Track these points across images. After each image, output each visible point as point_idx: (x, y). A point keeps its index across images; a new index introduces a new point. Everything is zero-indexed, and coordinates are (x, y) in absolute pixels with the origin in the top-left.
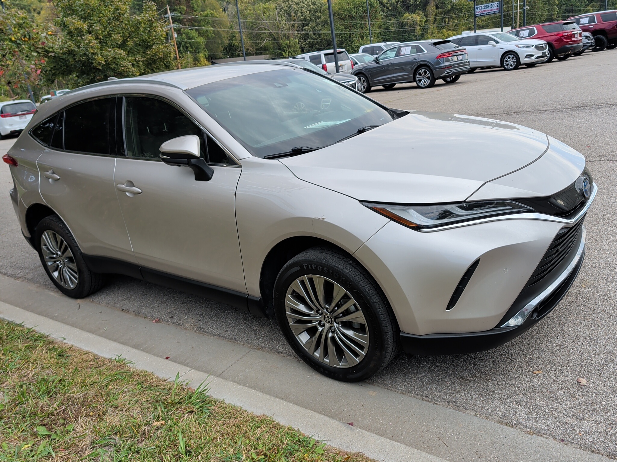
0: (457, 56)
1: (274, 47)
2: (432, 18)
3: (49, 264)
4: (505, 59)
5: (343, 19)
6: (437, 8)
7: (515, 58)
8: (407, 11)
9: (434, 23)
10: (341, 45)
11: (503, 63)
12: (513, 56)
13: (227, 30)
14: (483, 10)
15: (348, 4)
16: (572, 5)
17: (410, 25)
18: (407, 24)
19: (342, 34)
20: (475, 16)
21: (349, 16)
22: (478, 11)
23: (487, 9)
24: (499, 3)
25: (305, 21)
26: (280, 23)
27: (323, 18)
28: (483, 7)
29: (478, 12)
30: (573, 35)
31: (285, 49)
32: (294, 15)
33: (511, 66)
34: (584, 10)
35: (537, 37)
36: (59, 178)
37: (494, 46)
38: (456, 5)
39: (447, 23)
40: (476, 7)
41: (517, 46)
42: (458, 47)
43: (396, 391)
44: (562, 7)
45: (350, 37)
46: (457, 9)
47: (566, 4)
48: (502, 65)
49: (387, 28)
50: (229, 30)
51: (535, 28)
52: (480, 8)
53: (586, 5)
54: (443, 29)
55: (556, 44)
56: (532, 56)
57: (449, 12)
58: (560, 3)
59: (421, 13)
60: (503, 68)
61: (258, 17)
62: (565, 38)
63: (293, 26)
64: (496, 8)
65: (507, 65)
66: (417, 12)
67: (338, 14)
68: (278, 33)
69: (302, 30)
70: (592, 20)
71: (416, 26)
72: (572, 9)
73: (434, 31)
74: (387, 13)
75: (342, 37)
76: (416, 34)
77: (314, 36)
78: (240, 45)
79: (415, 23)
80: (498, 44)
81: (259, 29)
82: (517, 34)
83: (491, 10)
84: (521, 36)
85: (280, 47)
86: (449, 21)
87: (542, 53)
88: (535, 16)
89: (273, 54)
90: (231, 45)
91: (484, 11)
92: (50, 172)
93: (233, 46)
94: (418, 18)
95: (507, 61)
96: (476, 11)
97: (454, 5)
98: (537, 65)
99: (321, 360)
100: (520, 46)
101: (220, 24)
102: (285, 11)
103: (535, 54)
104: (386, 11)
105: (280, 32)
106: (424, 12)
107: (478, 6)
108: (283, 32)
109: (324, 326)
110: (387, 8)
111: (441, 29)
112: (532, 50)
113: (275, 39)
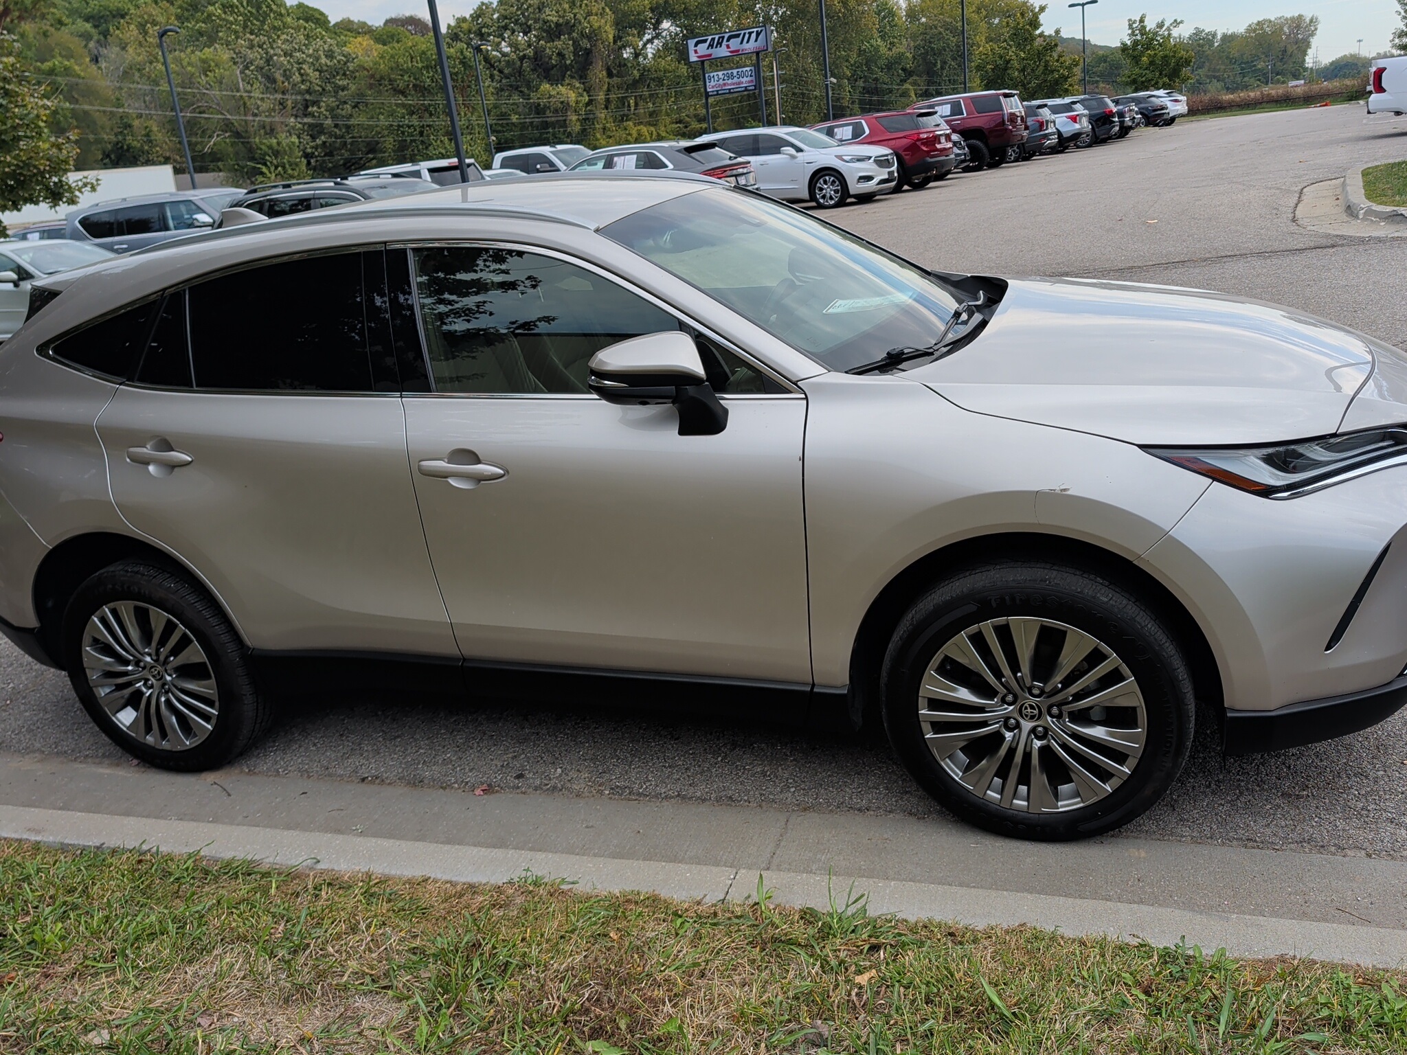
0: (736, 176)
1: (237, 153)
2: (601, 97)
3: (103, 692)
4: (818, 185)
5: (402, 93)
6: (610, 75)
7: (837, 183)
8: (545, 78)
9: (607, 108)
10: (403, 151)
11: (815, 193)
12: (832, 178)
13: (109, 109)
14: (721, 82)
15: (412, 58)
16: (876, 80)
17: (556, 111)
18: (549, 108)
19: (402, 127)
20: (707, 95)
21: (414, 85)
22: (713, 83)
23: (730, 81)
24: (753, 68)
25: (310, 94)
26: (250, 97)
27: (353, 87)
28: (721, 76)
29: (713, 87)
30: (936, 139)
31: (267, 158)
32: (282, 79)
33: (831, 198)
34: (898, 89)
35: (870, 141)
36: (190, 459)
37: (793, 157)
38: (649, 71)
39: (632, 108)
40: (707, 75)
41: (840, 157)
42: (735, 158)
43: (1180, 841)
44: (857, 83)
45: (421, 134)
46: (653, 80)
47: (865, 76)
48: (813, 197)
49: (504, 116)
50: (115, 109)
51: (863, 122)
52: (716, 78)
53: (901, 81)
54: (626, 121)
55: (906, 155)
56: (869, 178)
57: (635, 84)
58: (853, 75)
59: (578, 85)
60: (814, 204)
61: (189, 82)
62: (924, 144)
63: (282, 104)
64: (749, 79)
65: (824, 197)
66: (567, 81)
67: (390, 80)
68: (246, 121)
69: (305, 115)
70: (956, 109)
71: (569, 113)
72: (876, 88)
73: (607, 125)
74: (501, 81)
75: (403, 133)
76: (569, 129)
77: (336, 130)
78: (146, 148)
79: (565, 106)
80: (800, 154)
81: (194, 111)
82: (830, 133)
83: (739, 84)
84: (838, 137)
85: (250, 153)
86: (636, 105)
87: (889, 173)
88: (809, 98)
89: (236, 170)
90: (122, 147)
91: (725, 84)
92: (148, 446)
93: (128, 150)
94: (572, 96)
95: (821, 189)
96: (708, 84)
97: (644, 70)
98: (877, 197)
99: (1005, 805)
100: (845, 158)
101: (90, 93)
102: (260, 69)
103: (877, 176)
104: (497, 78)
105: (251, 118)
106: (583, 83)
107: (712, 75)
108: (257, 119)
109: (1018, 726)
110: (501, 71)
111: (622, 120)
112: (869, 167)
113: (237, 135)
